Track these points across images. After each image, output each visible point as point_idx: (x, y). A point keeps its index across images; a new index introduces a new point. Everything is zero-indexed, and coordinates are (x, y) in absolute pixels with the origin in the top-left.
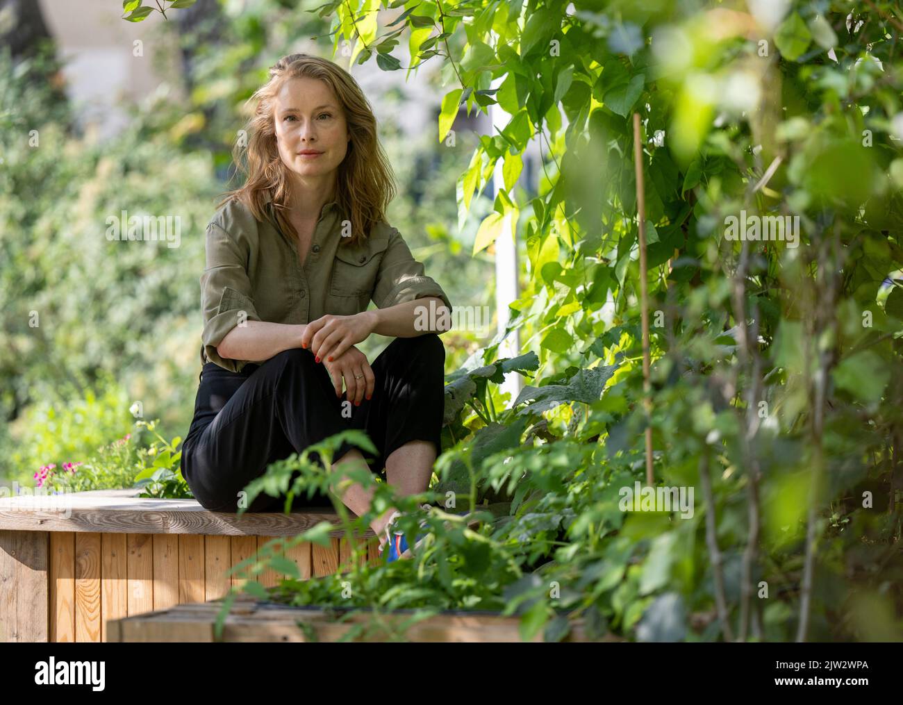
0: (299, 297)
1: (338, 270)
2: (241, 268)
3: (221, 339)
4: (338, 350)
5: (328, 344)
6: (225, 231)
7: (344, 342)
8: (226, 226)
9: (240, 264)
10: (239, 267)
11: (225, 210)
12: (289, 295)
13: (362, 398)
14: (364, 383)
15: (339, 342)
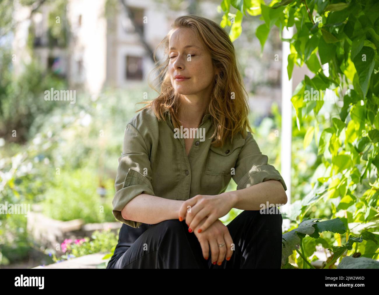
0: (185, 175)
1: (211, 158)
2: (143, 155)
3: (124, 206)
4: (206, 224)
5: (198, 219)
6: (136, 129)
7: (211, 218)
8: (137, 126)
9: (144, 152)
10: (143, 154)
11: (139, 115)
12: (178, 173)
13: (223, 260)
14: (225, 248)
15: (207, 217)
